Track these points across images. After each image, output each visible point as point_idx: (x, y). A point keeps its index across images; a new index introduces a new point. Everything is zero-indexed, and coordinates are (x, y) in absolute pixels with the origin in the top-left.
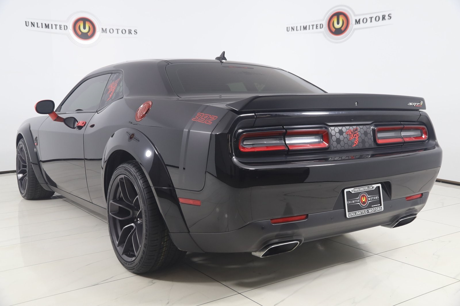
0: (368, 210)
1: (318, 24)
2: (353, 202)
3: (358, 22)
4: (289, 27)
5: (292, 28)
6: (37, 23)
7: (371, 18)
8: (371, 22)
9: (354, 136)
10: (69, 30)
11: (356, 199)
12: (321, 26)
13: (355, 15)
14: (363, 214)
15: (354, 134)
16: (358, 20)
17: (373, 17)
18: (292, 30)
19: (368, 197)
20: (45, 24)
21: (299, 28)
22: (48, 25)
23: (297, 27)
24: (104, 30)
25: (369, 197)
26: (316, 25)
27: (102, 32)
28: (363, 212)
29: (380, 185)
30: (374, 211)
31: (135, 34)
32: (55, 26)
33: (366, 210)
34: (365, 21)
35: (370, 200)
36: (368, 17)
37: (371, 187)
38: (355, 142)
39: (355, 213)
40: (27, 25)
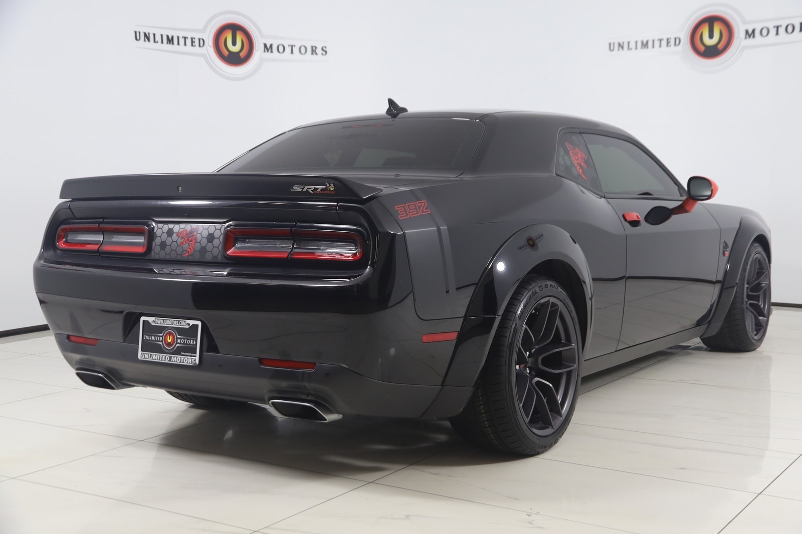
0: (170, 357)
1: (670, 39)
2: (153, 339)
3: (750, 34)
4: (614, 44)
5: (619, 44)
6: (154, 35)
7: (778, 27)
8: (777, 34)
9: (188, 240)
10: (209, 47)
11: (158, 336)
12: (677, 41)
13: (745, 22)
14: (162, 360)
15: (189, 237)
16: (750, 32)
17: (781, 26)
18: (620, 48)
19: (177, 338)
20: (168, 36)
21: (632, 45)
22: (172, 37)
23: (629, 43)
24: (268, 46)
25: (179, 338)
26: (668, 40)
27: (265, 51)
28: (162, 357)
29: (199, 323)
30: (180, 362)
31: (322, 54)
32: (184, 39)
33: (168, 356)
34: (765, 32)
35: (180, 343)
36: (771, 25)
37: (184, 323)
38: (189, 250)
39: (151, 355)
40: (138, 38)
